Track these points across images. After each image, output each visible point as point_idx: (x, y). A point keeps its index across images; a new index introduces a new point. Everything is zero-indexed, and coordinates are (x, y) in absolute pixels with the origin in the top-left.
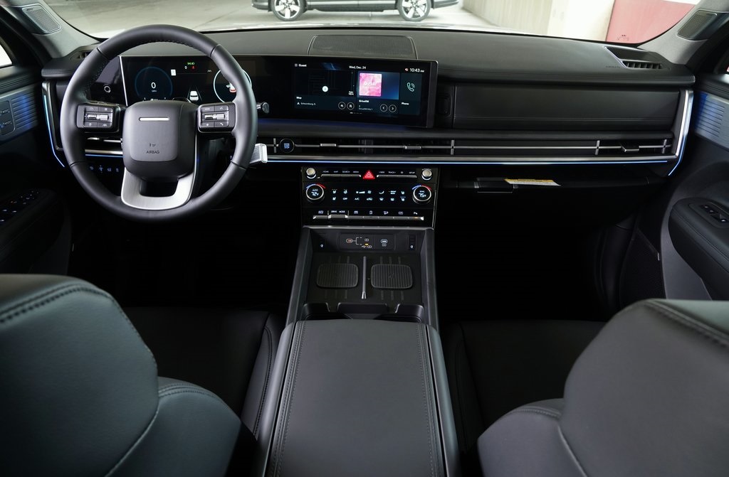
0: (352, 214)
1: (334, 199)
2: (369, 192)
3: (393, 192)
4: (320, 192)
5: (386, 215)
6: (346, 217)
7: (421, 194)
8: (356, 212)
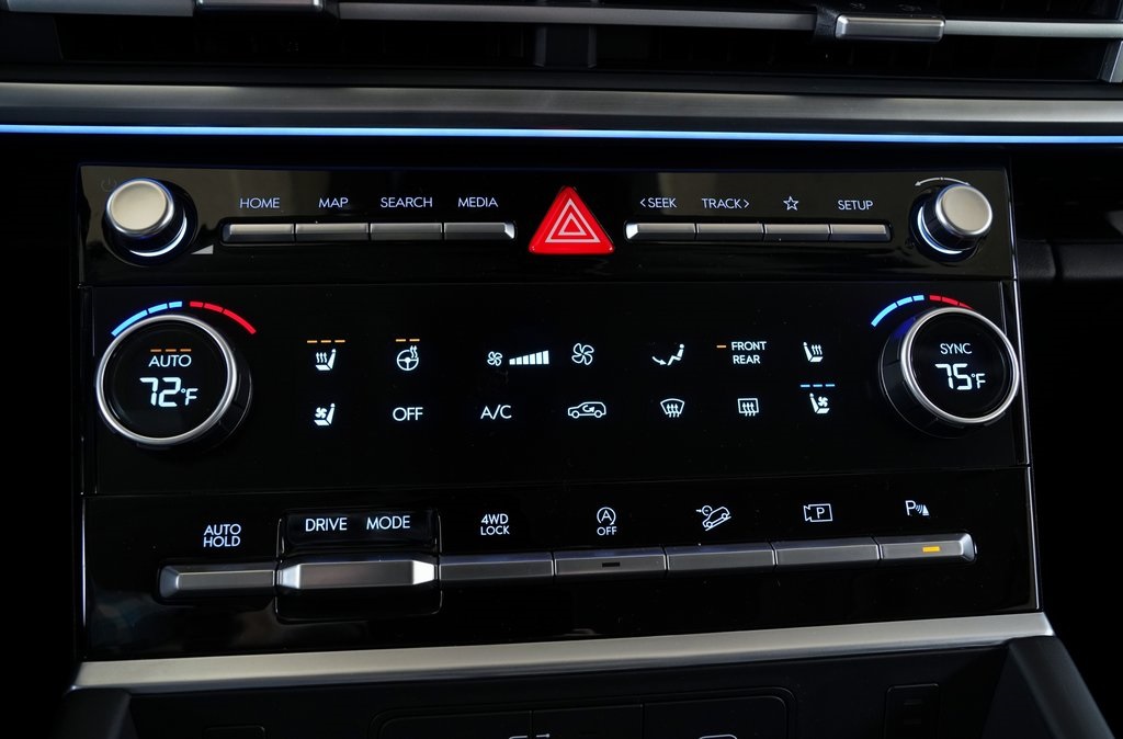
0: (460, 539)
1: (324, 417)
2: (583, 354)
3: (747, 352)
4: (206, 375)
5: (721, 537)
6: (423, 572)
7: (953, 370)
8: (495, 523)
